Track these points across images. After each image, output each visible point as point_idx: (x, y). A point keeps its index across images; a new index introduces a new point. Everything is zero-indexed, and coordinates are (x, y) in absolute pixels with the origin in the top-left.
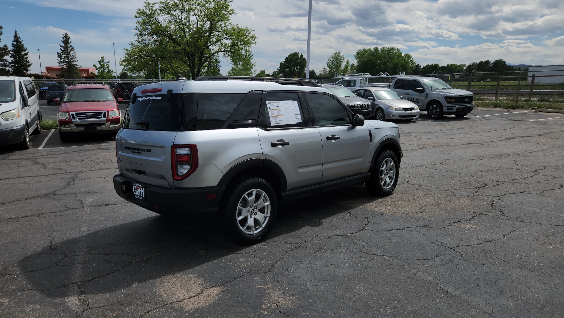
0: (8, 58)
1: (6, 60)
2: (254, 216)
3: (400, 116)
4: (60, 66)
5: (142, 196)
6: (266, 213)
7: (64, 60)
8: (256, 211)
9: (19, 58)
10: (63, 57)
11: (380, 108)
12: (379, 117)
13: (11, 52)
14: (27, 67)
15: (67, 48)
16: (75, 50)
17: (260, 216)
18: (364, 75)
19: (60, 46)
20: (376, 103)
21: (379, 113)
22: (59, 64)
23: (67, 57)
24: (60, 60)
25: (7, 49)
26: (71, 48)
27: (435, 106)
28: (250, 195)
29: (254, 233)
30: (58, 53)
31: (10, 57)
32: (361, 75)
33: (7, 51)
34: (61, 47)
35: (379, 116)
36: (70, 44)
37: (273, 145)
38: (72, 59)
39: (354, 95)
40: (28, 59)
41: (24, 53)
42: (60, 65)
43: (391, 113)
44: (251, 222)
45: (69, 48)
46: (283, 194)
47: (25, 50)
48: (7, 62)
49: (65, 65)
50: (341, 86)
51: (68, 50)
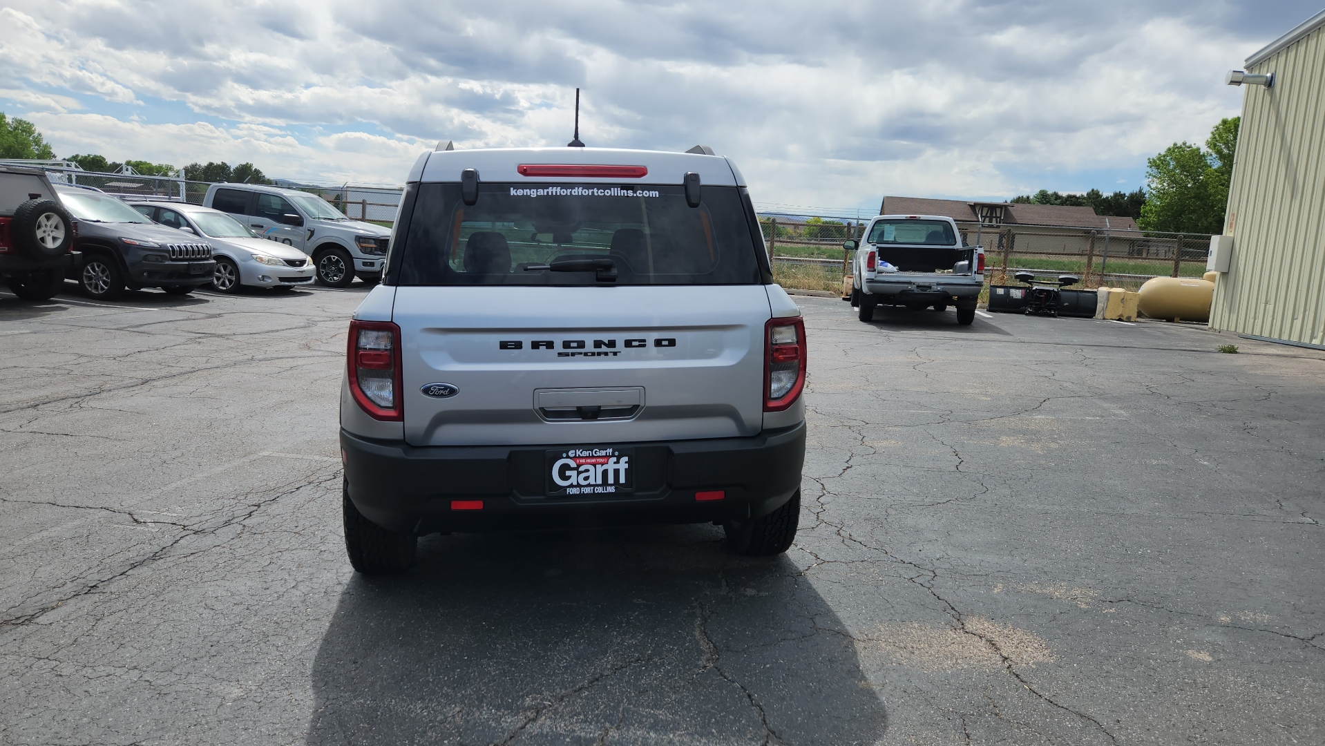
5: (611, 480)
27: (334, 258)
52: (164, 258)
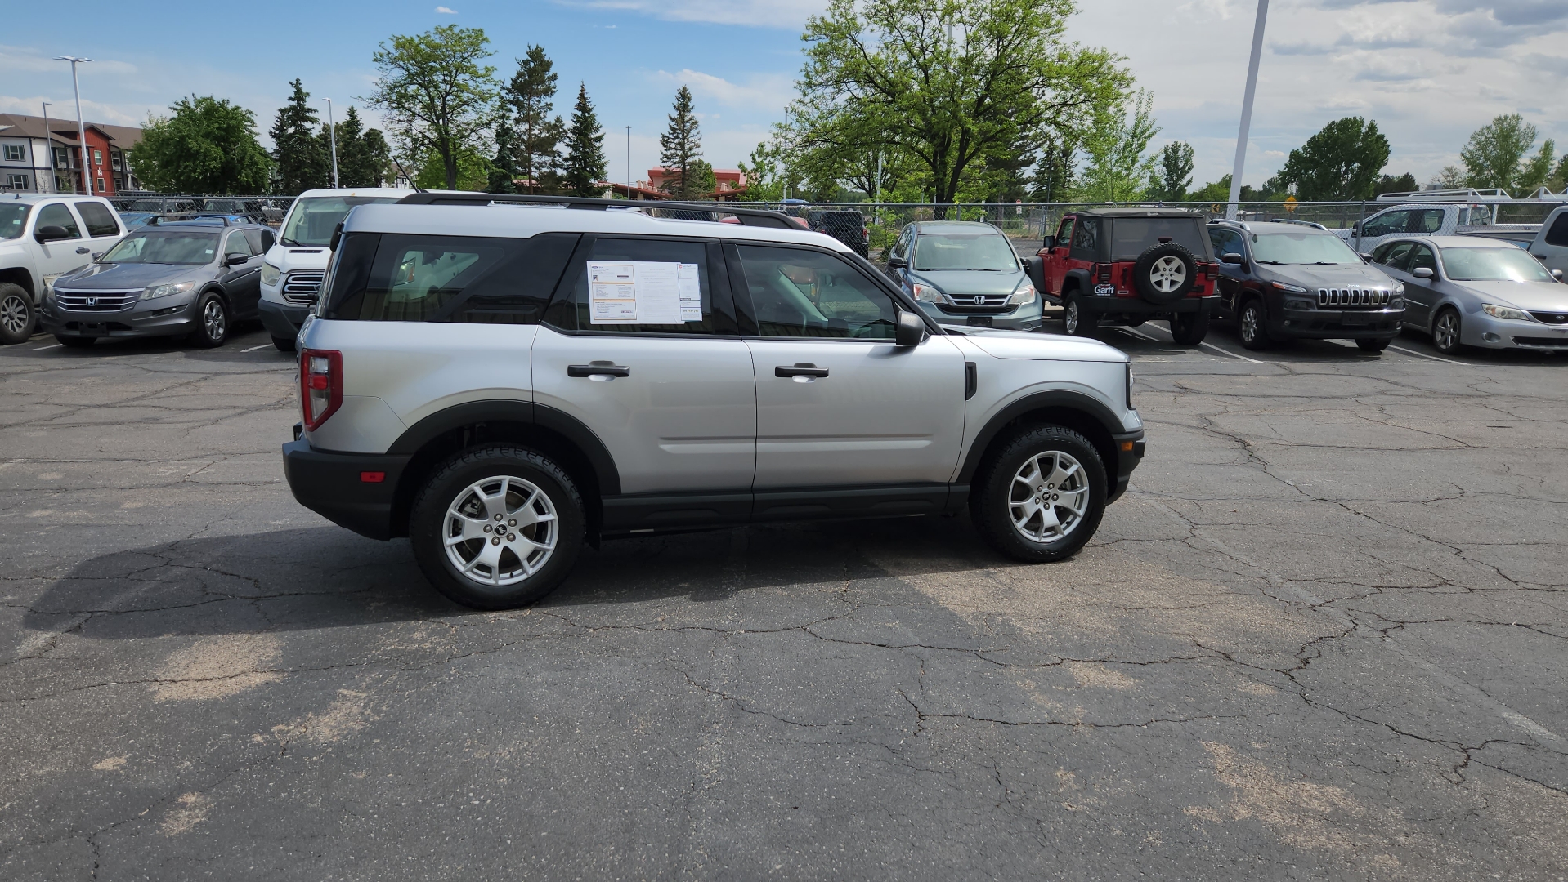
0: (563, 149)
1: (559, 154)
2: (504, 543)
3: (1518, 340)
4: (664, 167)
6: (547, 541)
7: (673, 151)
8: (516, 531)
9: (584, 147)
10: (673, 146)
11: (1450, 308)
12: (1444, 337)
13: (570, 135)
14: (597, 168)
15: (683, 122)
16: (699, 128)
17: (522, 546)
18: (1474, 194)
19: (670, 118)
20: (1441, 289)
21: (1444, 325)
22: (664, 162)
23: (682, 145)
24: (665, 152)
25: (561, 127)
26: (691, 122)
28: (492, 489)
29: (497, 582)
30: (664, 136)
31: (567, 145)
32: (1467, 194)
33: (561, 132)
34: (670, 121)
35: (1443, 334)
36: (689, 111)
37: (575, 372)
38: (691, 149)
39: (1358, 260)
40: (602, 151)
41: (594, 135)
42: (664, 164)
43: (1485, 325)
44: (491, 554)
45: (687, 122)
46: (606, 502)
47: (597, 130)
48: (560, 156)
49: (675, 163)
50: (1320, 228)
51: (684, 126)
52: (1309, 305)
